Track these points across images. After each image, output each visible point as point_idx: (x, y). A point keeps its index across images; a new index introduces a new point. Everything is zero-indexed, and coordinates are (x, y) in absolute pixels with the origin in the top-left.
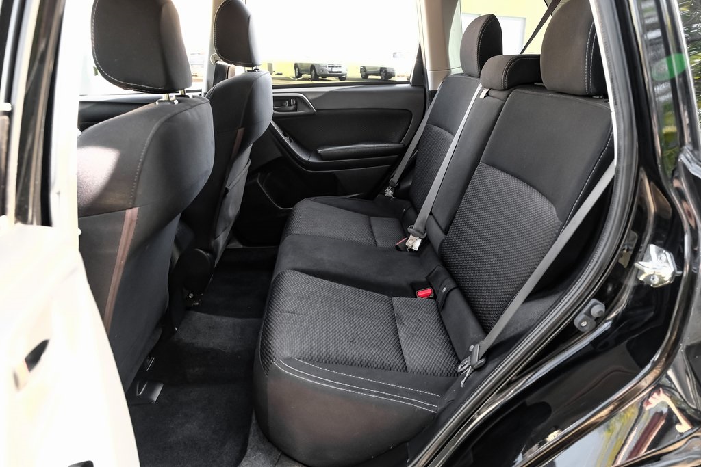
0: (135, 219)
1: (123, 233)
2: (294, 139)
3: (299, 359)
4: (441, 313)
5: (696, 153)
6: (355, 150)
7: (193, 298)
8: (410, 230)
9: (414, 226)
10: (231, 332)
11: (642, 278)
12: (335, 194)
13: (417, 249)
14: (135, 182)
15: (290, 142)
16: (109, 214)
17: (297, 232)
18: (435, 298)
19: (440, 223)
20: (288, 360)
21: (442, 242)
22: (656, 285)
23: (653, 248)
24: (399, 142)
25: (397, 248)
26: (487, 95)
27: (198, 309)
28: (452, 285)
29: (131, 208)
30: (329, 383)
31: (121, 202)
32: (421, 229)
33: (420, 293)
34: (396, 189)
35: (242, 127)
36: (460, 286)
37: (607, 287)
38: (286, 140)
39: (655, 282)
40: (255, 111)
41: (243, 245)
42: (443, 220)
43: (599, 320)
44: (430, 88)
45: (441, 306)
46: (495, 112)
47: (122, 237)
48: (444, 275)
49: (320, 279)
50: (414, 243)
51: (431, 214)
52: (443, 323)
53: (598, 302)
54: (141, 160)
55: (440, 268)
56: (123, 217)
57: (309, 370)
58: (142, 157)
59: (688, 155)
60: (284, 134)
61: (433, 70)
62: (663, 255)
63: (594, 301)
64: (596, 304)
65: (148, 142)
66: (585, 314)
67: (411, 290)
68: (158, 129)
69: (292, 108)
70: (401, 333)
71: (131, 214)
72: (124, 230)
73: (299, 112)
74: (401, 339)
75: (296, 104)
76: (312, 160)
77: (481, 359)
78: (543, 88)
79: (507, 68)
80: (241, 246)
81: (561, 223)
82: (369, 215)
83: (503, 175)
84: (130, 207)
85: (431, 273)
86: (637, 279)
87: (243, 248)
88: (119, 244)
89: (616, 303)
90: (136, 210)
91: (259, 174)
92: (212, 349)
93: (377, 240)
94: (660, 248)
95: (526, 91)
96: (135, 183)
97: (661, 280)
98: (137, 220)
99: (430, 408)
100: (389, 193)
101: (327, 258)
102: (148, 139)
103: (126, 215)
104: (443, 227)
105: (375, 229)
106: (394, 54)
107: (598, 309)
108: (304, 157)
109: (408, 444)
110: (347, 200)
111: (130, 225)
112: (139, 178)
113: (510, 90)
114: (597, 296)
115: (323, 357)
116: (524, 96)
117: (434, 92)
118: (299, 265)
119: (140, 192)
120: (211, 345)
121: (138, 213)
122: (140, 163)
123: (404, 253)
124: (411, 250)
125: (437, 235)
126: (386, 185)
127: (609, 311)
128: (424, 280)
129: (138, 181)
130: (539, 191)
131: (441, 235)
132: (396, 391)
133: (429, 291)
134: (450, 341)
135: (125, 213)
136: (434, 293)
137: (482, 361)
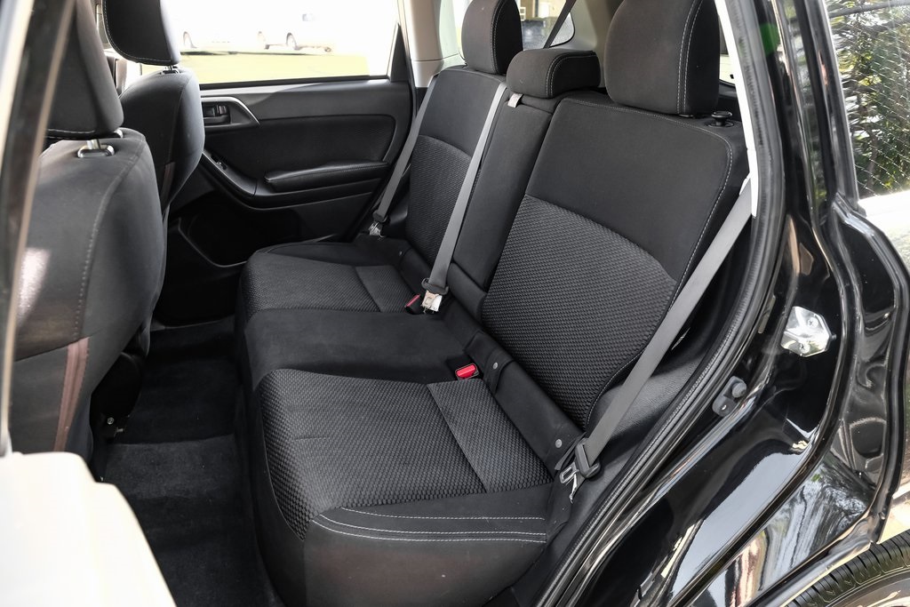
0: (84, 356)
1: (66, 383)
2: (228, 164)
3: (347, 507)
4: (496, 396)
5: (850, 200)
6: (319, 175)
7: (114, 423)
8: (424, 285)
9: (431, 280)
10: (188, 465)
11: (786, 346)
12: (299, 239)
13: (437, 310)
14: (80, 298)
15: (224, 168)
16: (39, 356)
17: (267, 306)
18: (481, 376)
19: (473, 275)
20: (332, 513)
21: (482, 302)
22: (808, 354)
23: (799, 311)
24: (381, 160)
25: (409, 310)
26: (520, 103)
27: (123, 439)
28: (506, 359)
29: (77, 341)
30: (403, 536)
31: (60, 335)
32: (441, 282)
33: (461, 373)
34: (385, 226)
35: (171, 161)
36: (518, 359)
37: (747, 361)
38: (218, 165)
39: (806, 351)
40: (189, 136)
41: (166, 325)
42: (478, 272)
43: (741, 399)
44: (417, 84)
45: (494, 387)
46: (539, 128)
47: (65, 389)
48: (489, 345)
49: (328, 376)
50: (433, 302)
51: (453, 261)
52: (502, 410)
53: (738, 379)
54: (87, 262)
55: (480, 335)
56: (65, 356)
57: (370, 522)
58: (89, 256)
59: (840, 203)
60: (213, 157)
61: (421, 60)
62: (812, 319)
63: (733, 379)
64: (738, 382)
65: (95, 230)
66: (725, 395)
67: (448, 370)
68: (108, 206)
69: (221, 119)
70: (457, 435)
71: (78, 350)
72: (66, 378)
73: (233, 124)
74: (461, 444)
75: (228, 113)
76: (261, 193)
77: (594, 463)
78: (609, 101)
79: (552, 70)
80: (163, 327)
81: (675, 283)
82: (354, 264)
83: (563, 213)
84: (75, 339)
85: (469, 344)
86: (780, 347)
87: (166, 330)
88: (60, 401)
89: (757, 378)
90: (84, 342)
91: (180, 219)
92: (166, 498)
93: (376, 301)
94: (809, 311)
95: (582, 102)
96: (80, 301)
97: (813, 349)
98: (88, 358)
99: (538, 538)
100: (375, 230)
101: (327, 341)
102: (95, 225)
103: (69, 354)
104: (481, 281)
105: (368, 284)
106: (304, 16)
107: (739, 388)
108: (249, 190)
109: (513, 589)
110: (316, 245)
111: (77, 367)
112: (86, 292)
113: (558, 98)
114: (737, 372)
115: (377, 497)
116: (579, 108)
117: (423, 91)
118: (291, 359)
119: (89, 313)
120: (164, 493)
121: (89, 346)
122: (86, 268)
123: (421, 316)
124: (429, 311)
125: (470, 291)
126: (369, 219)
127: (750, 388)
128: (461, 353)
129: (85, 297)
130: (623, 235)
131: (479, 293)
132: (491, 526)
133: (471, 369)
134: (520, 434)
135: (67, 350)
136: (479, 370)
137: (597, 467)
